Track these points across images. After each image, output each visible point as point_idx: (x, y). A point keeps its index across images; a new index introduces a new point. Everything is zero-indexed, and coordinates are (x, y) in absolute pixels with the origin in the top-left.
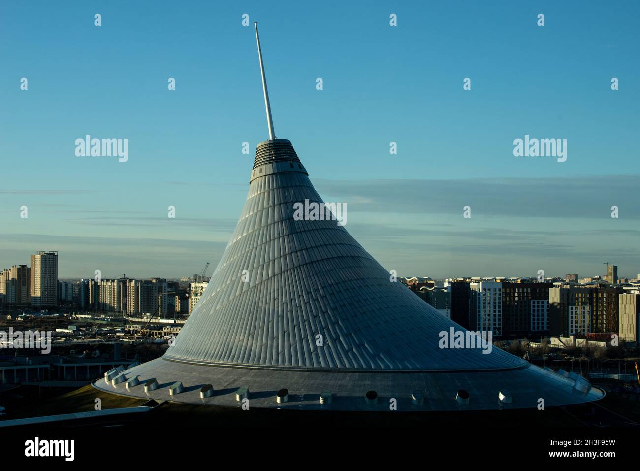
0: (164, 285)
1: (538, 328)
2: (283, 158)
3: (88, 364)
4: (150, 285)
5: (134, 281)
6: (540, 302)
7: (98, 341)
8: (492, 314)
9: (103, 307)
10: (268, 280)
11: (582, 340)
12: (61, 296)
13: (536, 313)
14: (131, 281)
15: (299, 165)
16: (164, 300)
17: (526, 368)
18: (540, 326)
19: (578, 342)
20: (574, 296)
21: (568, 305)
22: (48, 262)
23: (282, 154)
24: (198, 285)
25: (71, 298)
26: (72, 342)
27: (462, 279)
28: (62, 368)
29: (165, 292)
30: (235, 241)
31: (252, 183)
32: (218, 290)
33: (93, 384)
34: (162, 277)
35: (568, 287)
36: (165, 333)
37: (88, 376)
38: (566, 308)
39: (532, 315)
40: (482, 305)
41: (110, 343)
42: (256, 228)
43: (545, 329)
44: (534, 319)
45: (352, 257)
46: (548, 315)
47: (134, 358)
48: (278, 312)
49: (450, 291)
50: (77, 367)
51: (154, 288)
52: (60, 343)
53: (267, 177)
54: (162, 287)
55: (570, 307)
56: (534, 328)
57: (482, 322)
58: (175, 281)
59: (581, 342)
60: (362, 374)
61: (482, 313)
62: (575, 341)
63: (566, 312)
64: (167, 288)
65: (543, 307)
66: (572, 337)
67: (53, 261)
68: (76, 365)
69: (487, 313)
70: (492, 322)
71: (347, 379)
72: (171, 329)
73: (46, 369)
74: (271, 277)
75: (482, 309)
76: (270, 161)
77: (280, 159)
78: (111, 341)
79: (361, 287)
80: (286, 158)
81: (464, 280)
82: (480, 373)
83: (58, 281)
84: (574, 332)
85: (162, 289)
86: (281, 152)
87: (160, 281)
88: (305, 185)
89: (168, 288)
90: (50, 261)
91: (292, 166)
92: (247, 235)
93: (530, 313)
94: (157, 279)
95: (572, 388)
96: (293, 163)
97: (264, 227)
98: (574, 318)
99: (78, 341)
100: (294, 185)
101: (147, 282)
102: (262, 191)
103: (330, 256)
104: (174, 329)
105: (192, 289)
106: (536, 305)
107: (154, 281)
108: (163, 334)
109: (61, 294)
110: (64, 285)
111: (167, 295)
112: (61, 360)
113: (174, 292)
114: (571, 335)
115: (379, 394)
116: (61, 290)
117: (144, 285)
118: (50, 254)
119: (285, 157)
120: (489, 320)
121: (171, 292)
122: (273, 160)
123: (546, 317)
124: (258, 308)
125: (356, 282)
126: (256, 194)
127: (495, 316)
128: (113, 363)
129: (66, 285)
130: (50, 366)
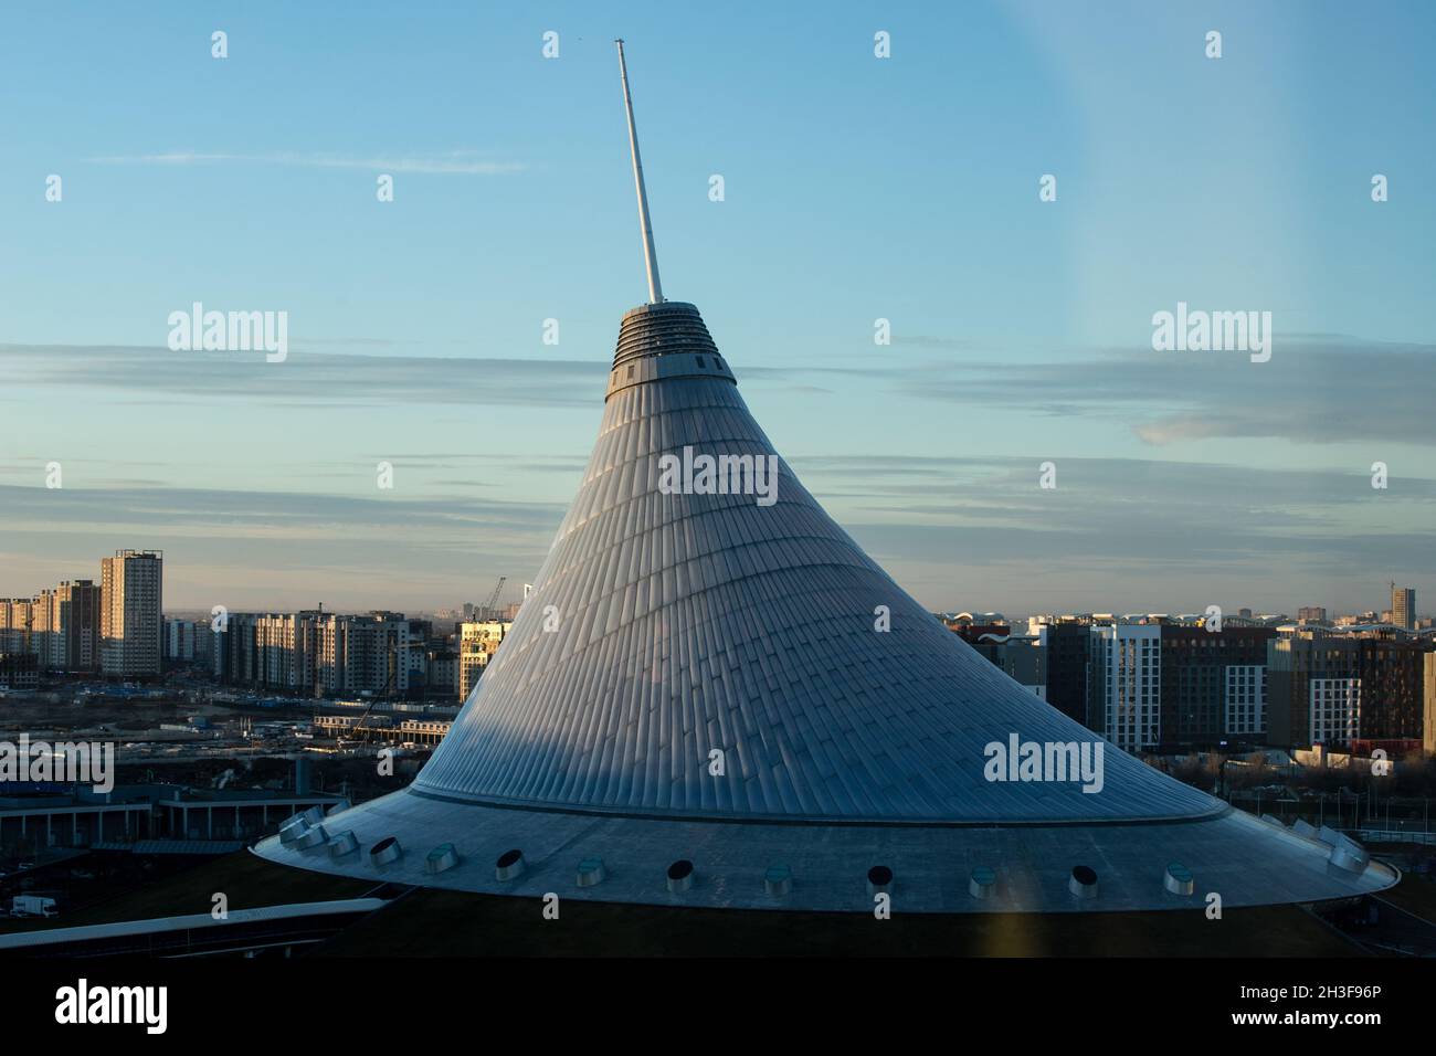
0: (402, 627)
1: (1241, 727)
2: (680, 345)
3: (238, 804)
4: (369, 627)
5: (333, 618)
6: (1247, 671)
7: (255, 753)
8: (1139, 695)
9: (265, 676)
10: (646, 617)
11: (1342, 756)
12: (168, 649)
13: (1237, 694)
14: (327, 616)
15: (716, 360)
16: (400, 661)
17: (1223, 817)
18: (1246, 722)
19: (1333, 760)
20: (1322, 656)
21: (1310, 675)
22: (141, 573)
23: (677, 336)
24: (479, 627)
25: (191, 656)
26: (198, 753)
27: (1072, 618)
28: (179, 811)
29: (403, 642)
30: (571, 530)
31: (611, 401)
32: (534, 639)
33: (253, 848)
34: (394, 610)
35: (1310, 636)
36: (405, 734)
37: (238, 830)
38: (1306, 683)
39: (1227, 700)
40: (1116, 676)
41: (282, 756)
42: (619, 500)
43: (1258, 730)
44: (1232, 709)
45: (835, 566)
46: (1264, 699)
47: (339, 790)
48: (669, 689)
49: (1045, 644)
50: (214, 809)
51: (378, 634)
52: (171, 755)
53: (644, 387)
54: (396, 631)
55: (1313, 681)
56: (1232, 728)
57: (1116, 715)
58: (423, 618)
59: (1339, 759)
60: (856, 828)
61: (1116, 695)
62: (1324, 757)
63: (1306, 693)
64: (406, 635)
65: (1252, 680)
66: (1319, 748)
67: (152, 571)
68: (210, 805)
69: (1128, 694)
70: (1139, 714)
71: (825, 839)
72: (418, 726)
73: (143, 814)
74: (653, 613)
75: (1116, 685)
76: (650, 352)
77: (673, 346)
78: (285, 752)
79: (855, 633)
80: (686, 345)
81: (1077, 619)
82: (1121, 828)
83: (163, 617)
84: (1322, 738)
85: (396, 636)
86: (675, 330)
87: (393, 618)
88: (729, 405)
89: (411, 632)
90: (144, 572)
91: (701, 364)
92: (598, 517)
93: (1224, 696)
94: (382, 614)
95: (1326, 864)
96: (703, 355)
97: (638, 498)
98: (1322, 705)
99: (210, 752)
100: (705, 404)
101: (363, 620)
102: (633, 418)
103: (785, 565)
104: (424, 726)
105: (464, 637)
106: (1237, 676)
107: (379, 619)
108: (401, 737)
109: (168, 645)
110: (174, 625)
111: (407, 651)
112: (177, 793)
113: (423, 644)
114: (1316, 744)
115: (897, 874)
116: (168, 637)
117: (357, 627)
118: (145, 557)
119: (684, 341)
120: (1133, 709)
121: (415, 642)
122: (659, 347)
123: (1258, 704)
124: (624, 680)
125: (843, 622)
126: (619, 424)
127: (1145, 700)
128: (293, 802)
129: (181, 626)
130: (153, 807)
